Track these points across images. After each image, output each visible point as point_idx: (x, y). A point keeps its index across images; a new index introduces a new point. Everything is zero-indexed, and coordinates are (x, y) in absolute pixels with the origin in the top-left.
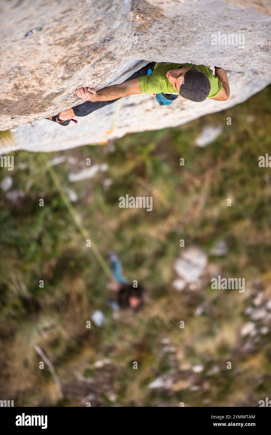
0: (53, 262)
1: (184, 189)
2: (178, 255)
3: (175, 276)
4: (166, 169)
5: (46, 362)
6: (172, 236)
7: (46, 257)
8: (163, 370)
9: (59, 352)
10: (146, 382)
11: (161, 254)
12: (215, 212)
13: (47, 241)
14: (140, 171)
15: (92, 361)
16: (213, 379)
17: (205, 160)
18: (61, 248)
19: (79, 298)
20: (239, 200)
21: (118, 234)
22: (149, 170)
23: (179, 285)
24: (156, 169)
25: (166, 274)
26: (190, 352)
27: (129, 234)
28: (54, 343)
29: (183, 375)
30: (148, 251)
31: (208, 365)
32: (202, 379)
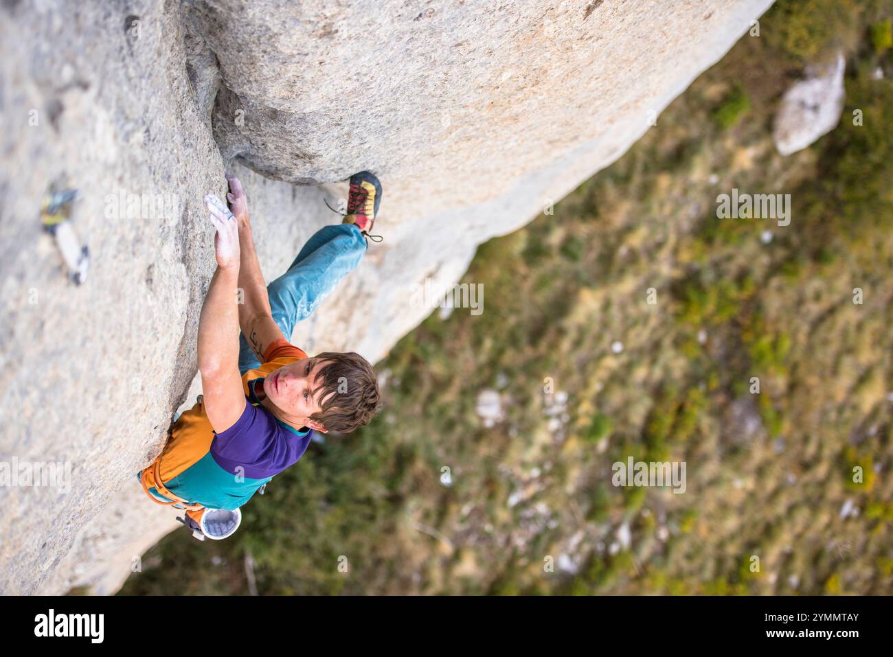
0: (391, 461)
1: (452, 355)
2: (475, 403)
3: (482, 419)
4: (431, 348)
5: (430, 531)
6: (464, 392)
7: (385, 460)
8: (512, 488)
9: (434, 518)
10: (505, 504)
11: (463, 409)
12: (483, 358)
13: (380, 449)
14: (415, 361)
15: (459, 511)
16: (551, 474)
17: (455, 325)
18: (392, 447)
19: (424, 474)
20: (495, 338)
21: (426, 414)
22: (419, 354)
23: (489, 423)
24: (425, 352)
25: (473, 420)
26: (524, 465)
27: (433, 409)
28: (426, 515)
29: (527, 484)
30: (452, 413)
31: (540, 465)
32: (542, 478)
